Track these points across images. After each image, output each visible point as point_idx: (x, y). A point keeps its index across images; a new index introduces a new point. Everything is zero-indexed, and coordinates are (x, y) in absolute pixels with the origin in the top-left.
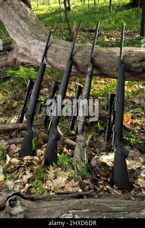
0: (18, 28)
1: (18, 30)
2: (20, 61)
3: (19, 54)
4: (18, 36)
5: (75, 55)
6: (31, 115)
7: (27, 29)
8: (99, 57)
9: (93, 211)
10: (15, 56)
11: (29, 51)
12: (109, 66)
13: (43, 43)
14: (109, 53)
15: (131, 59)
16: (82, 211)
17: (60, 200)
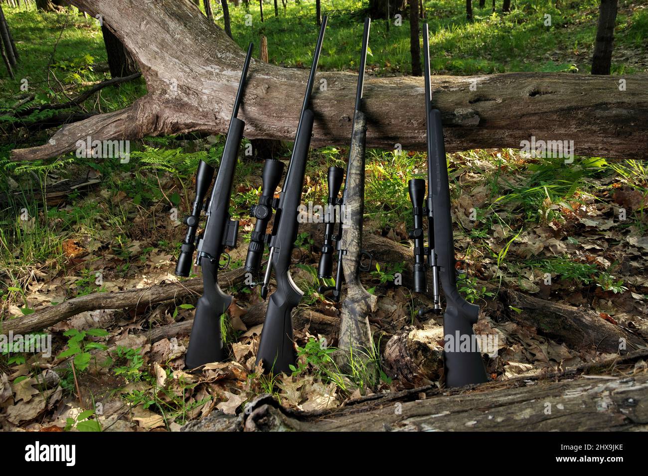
0: (163, 40)
1: (163, 45)
2: (169, 120)
3: (168, 101)
4: (163, 58)
5: (318, 95)
6: (213, 254)
7: (188, 41)
8: (377, 96)
9: (459, 412)
10: (156, 108)
11: (196, 93)
12: (403, 116)
13: (234, 73)
14: (400, 88)
15: (452, 98)
16: (433, 416)
17: (367, 410)
